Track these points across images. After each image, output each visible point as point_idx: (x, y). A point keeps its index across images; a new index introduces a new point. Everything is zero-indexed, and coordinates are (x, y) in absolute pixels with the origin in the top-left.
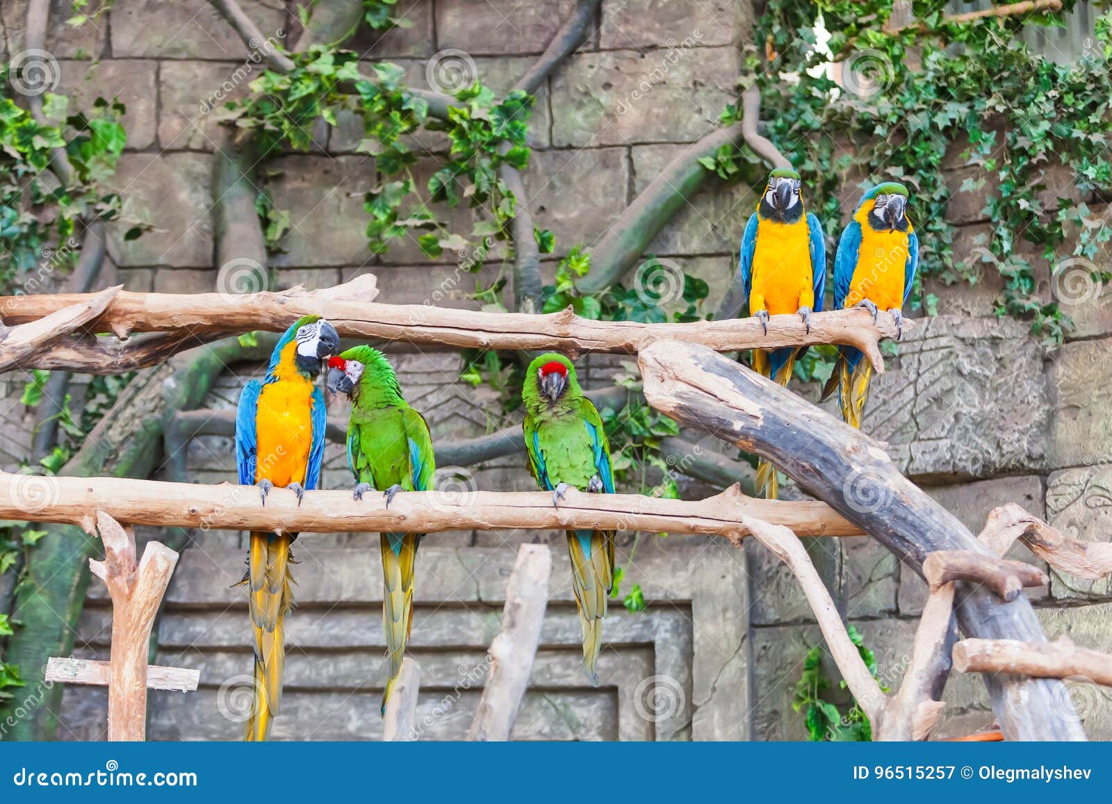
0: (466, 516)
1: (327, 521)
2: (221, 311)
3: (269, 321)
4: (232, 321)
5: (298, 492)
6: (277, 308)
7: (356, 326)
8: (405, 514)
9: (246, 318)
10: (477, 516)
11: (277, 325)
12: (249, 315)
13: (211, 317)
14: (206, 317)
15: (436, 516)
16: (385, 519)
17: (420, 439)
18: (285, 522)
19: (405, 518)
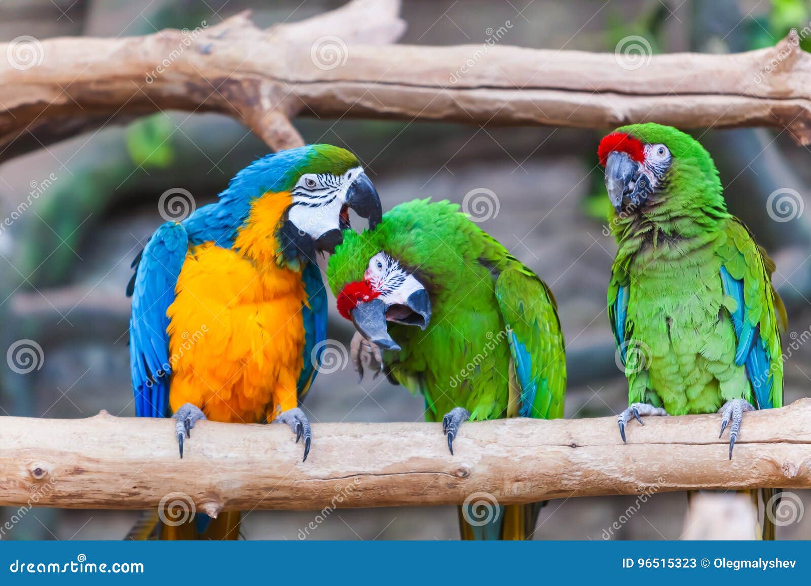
0: (591, 466)
1: (310, 484)
2: (84, 74)
3: (179, 89)
4: (108, 94)
5: (300, 431)
6: (196, 62)
7: (356, 93)
8: (467, 465)
9: (135, 85)
10: (612, 465)
11: (197, 98)
12: (140, 79)
13: (67, 88)
14: (54, 88)
15: (530, 468)
16: (427, 479)
17: (531, 330)
18: (223, 489)
19: (466, 475)
